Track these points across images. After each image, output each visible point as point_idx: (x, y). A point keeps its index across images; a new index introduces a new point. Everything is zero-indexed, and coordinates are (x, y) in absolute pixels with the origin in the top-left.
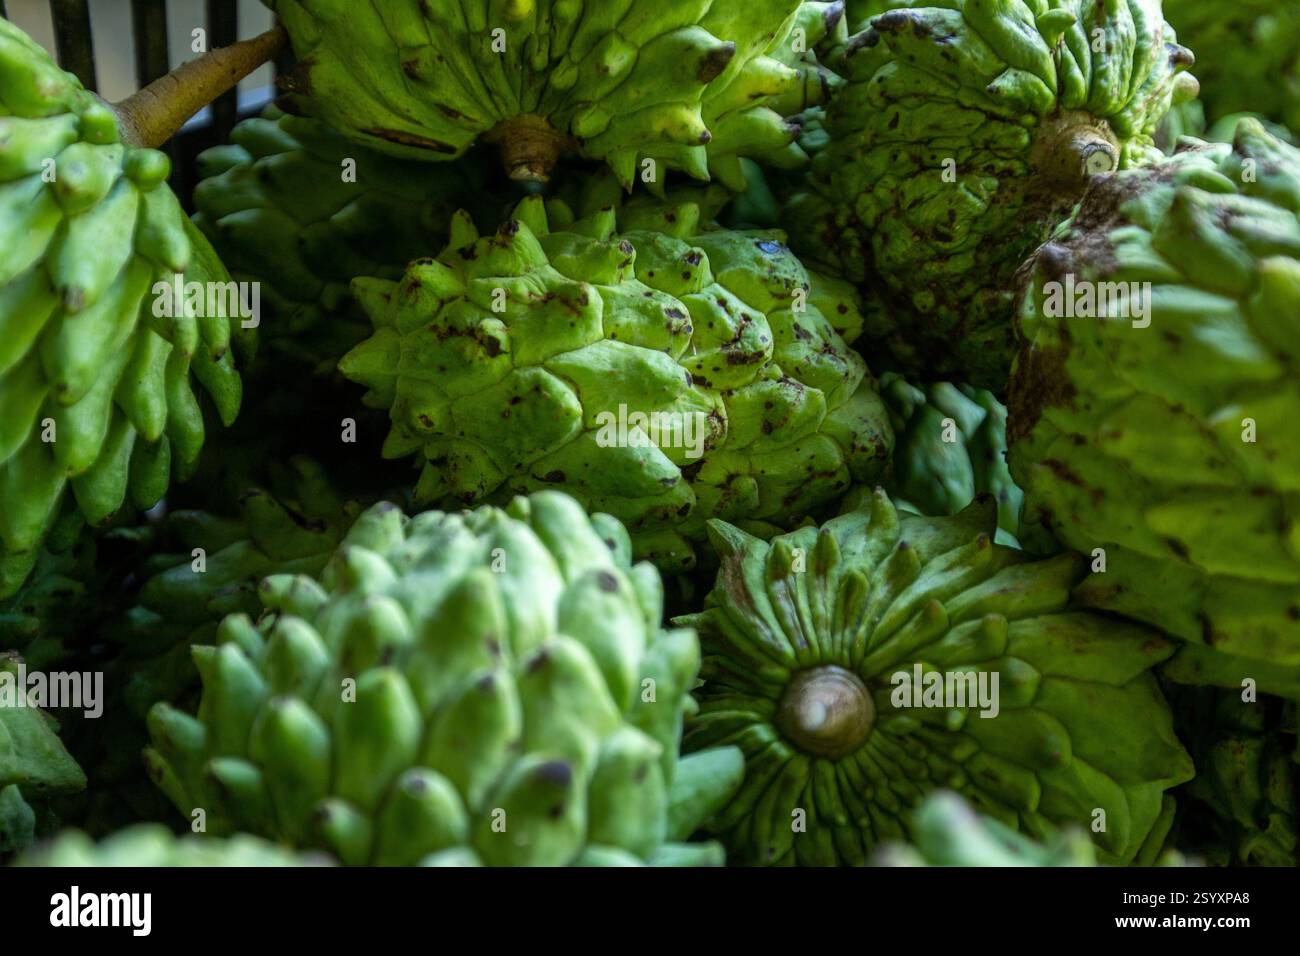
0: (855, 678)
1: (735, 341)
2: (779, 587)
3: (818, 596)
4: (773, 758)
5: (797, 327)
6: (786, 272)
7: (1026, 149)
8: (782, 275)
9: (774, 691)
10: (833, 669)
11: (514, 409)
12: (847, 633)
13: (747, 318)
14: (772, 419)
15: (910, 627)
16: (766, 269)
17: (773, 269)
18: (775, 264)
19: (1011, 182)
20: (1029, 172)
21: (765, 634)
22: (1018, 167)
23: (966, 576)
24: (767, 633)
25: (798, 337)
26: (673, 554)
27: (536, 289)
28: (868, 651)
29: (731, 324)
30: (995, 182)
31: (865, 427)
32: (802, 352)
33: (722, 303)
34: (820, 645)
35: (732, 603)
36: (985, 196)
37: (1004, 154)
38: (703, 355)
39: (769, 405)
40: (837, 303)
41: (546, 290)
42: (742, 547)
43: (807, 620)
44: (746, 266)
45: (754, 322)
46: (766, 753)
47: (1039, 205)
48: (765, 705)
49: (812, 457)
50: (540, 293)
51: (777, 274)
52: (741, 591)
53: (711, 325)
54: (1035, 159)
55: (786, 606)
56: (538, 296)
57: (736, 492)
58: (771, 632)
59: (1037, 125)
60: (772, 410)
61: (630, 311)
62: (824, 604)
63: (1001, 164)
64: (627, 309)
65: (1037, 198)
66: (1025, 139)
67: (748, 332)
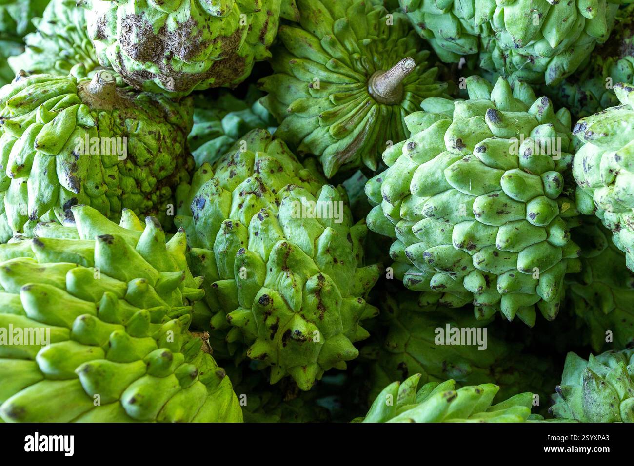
0: (370, 81)
1: (255, 193)
2: (349, 126)
3: (345, 110)
4: (413, 97)
5: (231, 177)
6: (211, 189)
7: (108, 112)
8: (214, 189)
9: (390, 108)
10: (371, 91)
11: (339, 260)
12: (354, 92)
13: (241, 194)
14: (277, 169)
15: (342, 71)
16: (214, 197)
17: (213, 194)
18: (210, 195)
19: (123, 115)
20: (117, 109)
21: (372, 120)
22: (115, 114)
23: (309, 63)
24: (370, 120)
25: (235, 175)
26: (342, 194)
27: (284, 276)
28: (359, 81)
29: (249, 197)
30: (128, 121)
31: (256, 137)
32: (241, 170)
33: (241, 206)
34: (365, 98)
35: (362, 144)
36: (136, 122)
37: (113, 121)
38: (268, 203)
39: (272, 172)
40: (204, 174)
41: (282, 272)
42: (333, 157)
43: (358, 108)
44: (217, 206)
45: (241, 190)
46: (412, 100)
47: (126, 103)
48: (396, 109)
49: (278, 153)
50: (285, 273)
51: (214, 191)
52: (356, 142)
53: (253, 206)
54: (110, 107)
55: (356, 120)
56: (287, 274)
57: (308, 176)
58: (370, 117)
59: (95, 110)
60: (273, 169)
61: (270, 235)
62: (348, 105)
63: (118, 121)
64: (270, 237)
65: (124, 104)
66: (104, 113)
67: (248, 190)
